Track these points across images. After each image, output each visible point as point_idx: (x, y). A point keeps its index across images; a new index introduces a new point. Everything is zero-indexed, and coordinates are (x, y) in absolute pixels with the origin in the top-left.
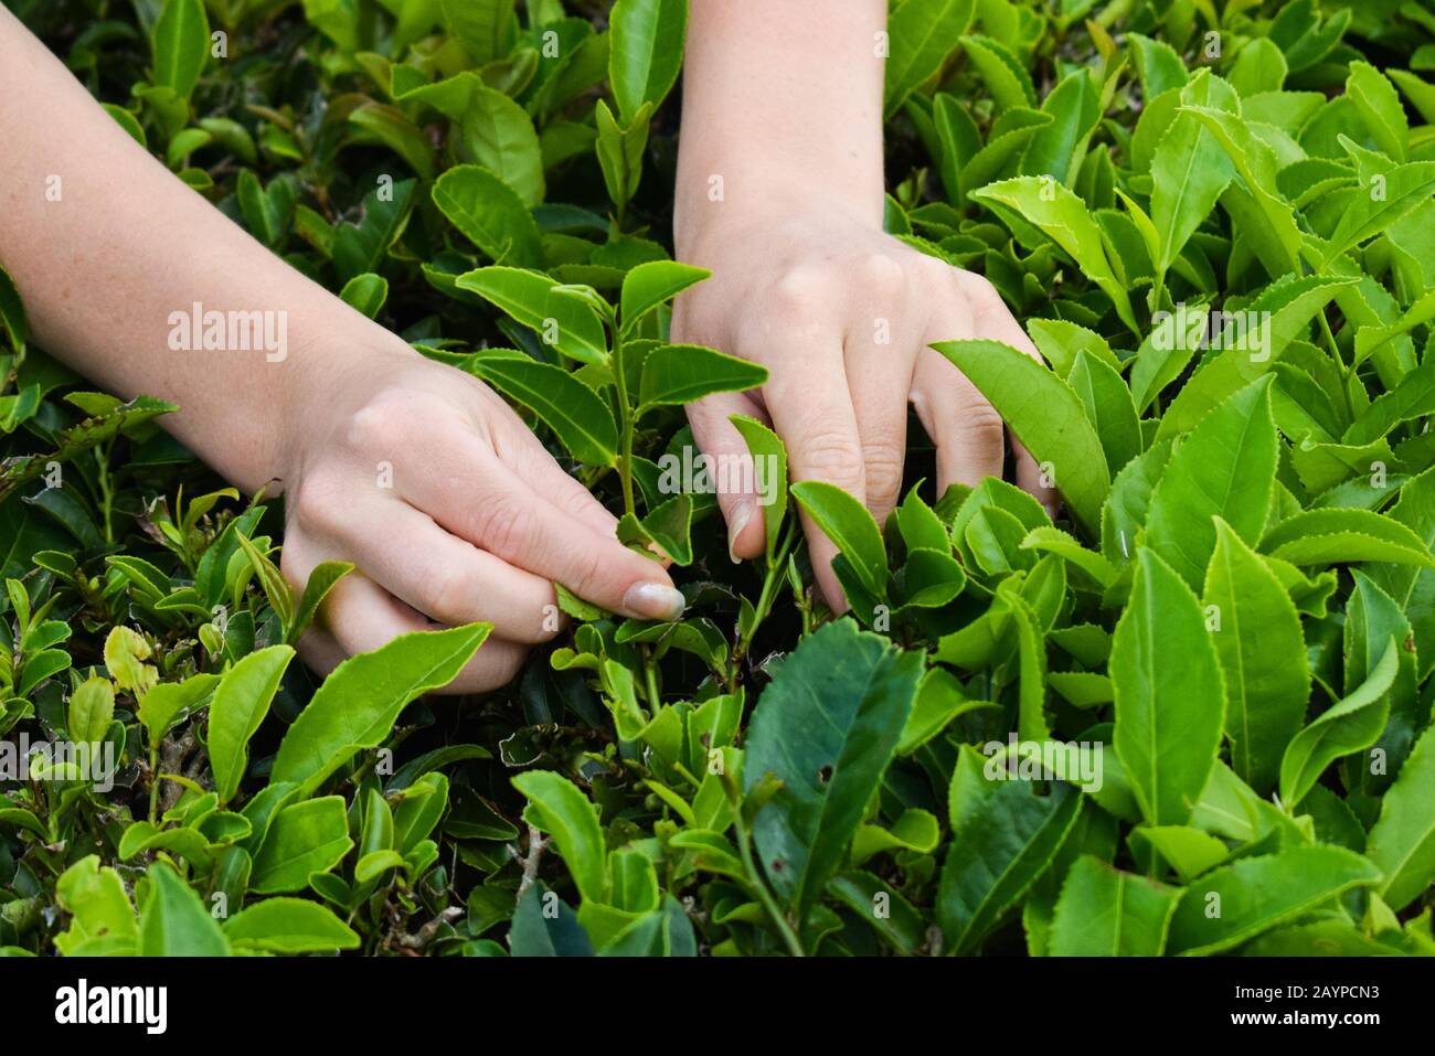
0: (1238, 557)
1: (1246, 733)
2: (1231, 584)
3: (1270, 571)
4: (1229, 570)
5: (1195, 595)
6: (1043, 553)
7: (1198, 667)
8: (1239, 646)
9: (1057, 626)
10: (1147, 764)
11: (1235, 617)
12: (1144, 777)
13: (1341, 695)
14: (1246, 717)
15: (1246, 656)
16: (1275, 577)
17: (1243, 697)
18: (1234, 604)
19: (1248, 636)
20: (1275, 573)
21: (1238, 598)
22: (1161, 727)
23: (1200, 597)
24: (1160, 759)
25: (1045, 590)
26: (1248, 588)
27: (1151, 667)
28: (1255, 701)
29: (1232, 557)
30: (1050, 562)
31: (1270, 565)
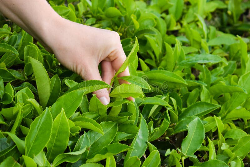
0: (63, 117)
1: (51, 151)
2: (60, 122)
3: (68, 122)
4: (61, 119)
5: (53, 119)
6: (30, 103)
7: (47, 132)
8: (57, 134)
9: (26, 117)
10: (30, 145)
11: (58, 128)
12: (28, 148)
13: (72, 151)
14: (53, 148)
15: (57, 136)
16: (68, 124)
17: (54, 144)
18: (59, 126)
19: (59, 133)
20: (69, 123)
21: (60, 125)
22: (36, 140)
23: (53, 120)
24: (33, 146)
25: (27, 110)
26: (63, 124)
27: (39, 128)
28: (55, 146)
29: (62, 117)
30: (30, 105)
31: (68, 121)
